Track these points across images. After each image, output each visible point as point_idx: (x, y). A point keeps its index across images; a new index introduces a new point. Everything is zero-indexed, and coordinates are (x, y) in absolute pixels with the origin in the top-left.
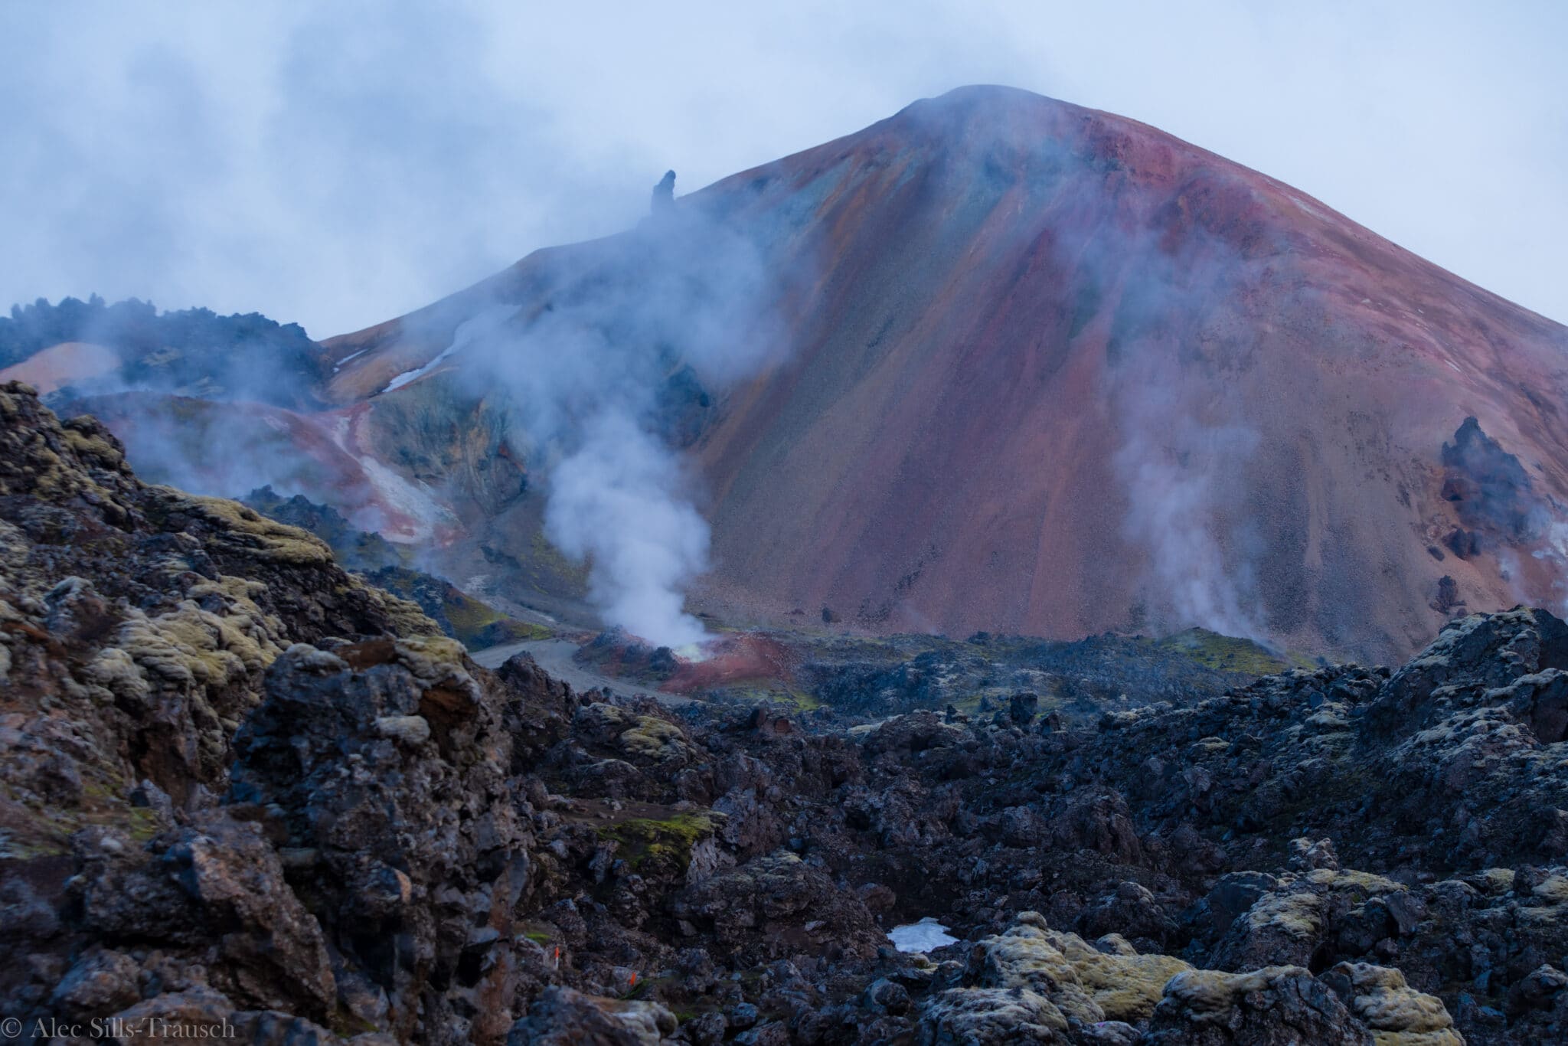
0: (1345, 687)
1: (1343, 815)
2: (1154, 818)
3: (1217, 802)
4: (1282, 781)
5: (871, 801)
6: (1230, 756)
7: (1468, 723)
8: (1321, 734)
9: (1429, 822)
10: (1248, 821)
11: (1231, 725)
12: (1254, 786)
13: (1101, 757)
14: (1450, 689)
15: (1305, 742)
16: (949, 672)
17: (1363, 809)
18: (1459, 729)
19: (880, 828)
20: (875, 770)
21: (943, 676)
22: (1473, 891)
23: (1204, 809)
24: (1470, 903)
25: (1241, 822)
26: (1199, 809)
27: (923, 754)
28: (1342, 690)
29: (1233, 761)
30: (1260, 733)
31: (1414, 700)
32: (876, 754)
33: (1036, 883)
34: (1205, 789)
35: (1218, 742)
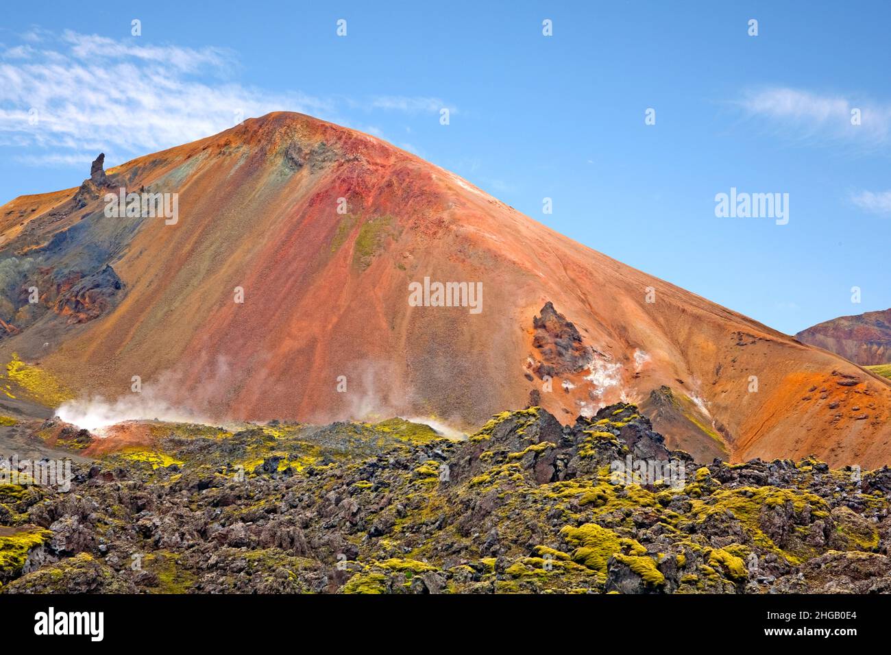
0: (440, 452)
1: (427, 525)
2: (327, 528)
3: (361, 519)
4: (396, 506)
5: (154, 521)
6: (372, 491)
7: (498, 473)
8: (421, 479)
9: (472, 530)
10: (376, 530)
11: (377, 474)
12: (382, 509)
13: (304, 492)
14: (491, 453)
15: (413, 483)
16: (253, 443)
17: (438, 522)
18: (493, 476)
19: (157, 537)
20: (165, 502)
21: (249, 445)
22: (474, 571)
23: (354, 522)
24: (471, 578)
25: (372, 530)
26: (351, 523)
27: (204, 492)
28: (437, 454)
29: (373, 495)
30: (392, 478)
31: (470, 459)
32: (176, 492)
33: (244, 568)
34: (355, 511)
35: (366, 484)
